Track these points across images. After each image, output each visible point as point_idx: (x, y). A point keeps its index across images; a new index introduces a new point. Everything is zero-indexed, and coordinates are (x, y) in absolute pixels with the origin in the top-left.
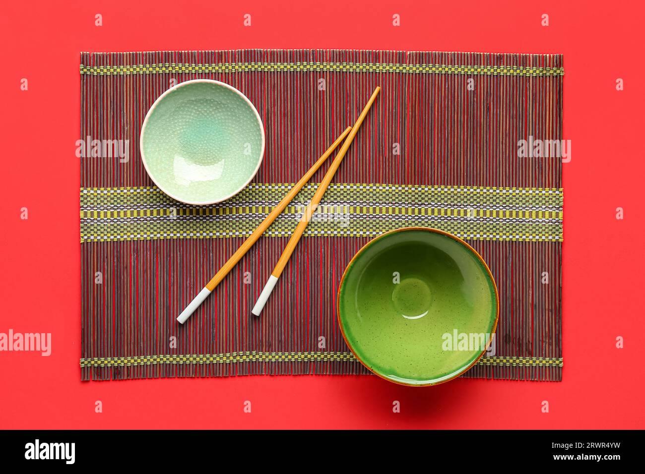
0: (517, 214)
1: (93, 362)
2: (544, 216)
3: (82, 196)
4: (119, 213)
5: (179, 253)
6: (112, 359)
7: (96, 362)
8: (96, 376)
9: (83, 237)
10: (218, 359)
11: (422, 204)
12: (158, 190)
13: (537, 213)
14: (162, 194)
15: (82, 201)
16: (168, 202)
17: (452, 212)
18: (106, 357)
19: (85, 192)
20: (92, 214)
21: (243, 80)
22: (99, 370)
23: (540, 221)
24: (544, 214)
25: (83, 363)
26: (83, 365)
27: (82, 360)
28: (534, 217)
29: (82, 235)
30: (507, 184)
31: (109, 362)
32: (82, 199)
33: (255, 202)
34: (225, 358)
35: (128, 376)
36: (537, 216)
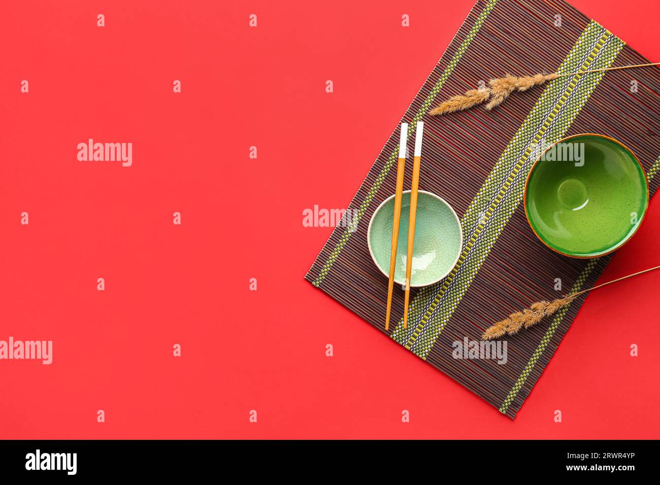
0: (588, 61)
1: (507, 404)
2: (601, 44)
3: (396, 339)
4: (421, 323)
5: (472, 303)
6: (512, 391)
7: (508, 402)
8: (516, 408)
9: (422, 357)
10: (556, 324)
11: (542, 121)
12: (424, 289)
13: (597, 47)
14: (428, 288)
15: (399, 342)
16: (435, 288)
17: (560, 104)
18: (508, 394)
19: (395, 335)
20: (411, 340)
21: (389, 185)
22: (514, 404)
23: (603, 48)
24: (600, 43)
25: (503, 411)
26: (504, 412)
27: (501, 410)
28: (597, 50)
29: (421, 356)
30: (565, 54)
31: (513, 394)
32: (398, 340)
33: (472, 231)
34: (559, 319)
35: (530, 389)
36: (599, 48)
